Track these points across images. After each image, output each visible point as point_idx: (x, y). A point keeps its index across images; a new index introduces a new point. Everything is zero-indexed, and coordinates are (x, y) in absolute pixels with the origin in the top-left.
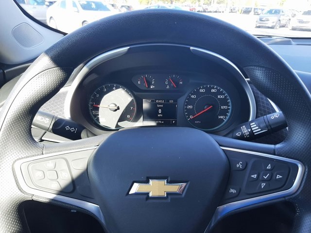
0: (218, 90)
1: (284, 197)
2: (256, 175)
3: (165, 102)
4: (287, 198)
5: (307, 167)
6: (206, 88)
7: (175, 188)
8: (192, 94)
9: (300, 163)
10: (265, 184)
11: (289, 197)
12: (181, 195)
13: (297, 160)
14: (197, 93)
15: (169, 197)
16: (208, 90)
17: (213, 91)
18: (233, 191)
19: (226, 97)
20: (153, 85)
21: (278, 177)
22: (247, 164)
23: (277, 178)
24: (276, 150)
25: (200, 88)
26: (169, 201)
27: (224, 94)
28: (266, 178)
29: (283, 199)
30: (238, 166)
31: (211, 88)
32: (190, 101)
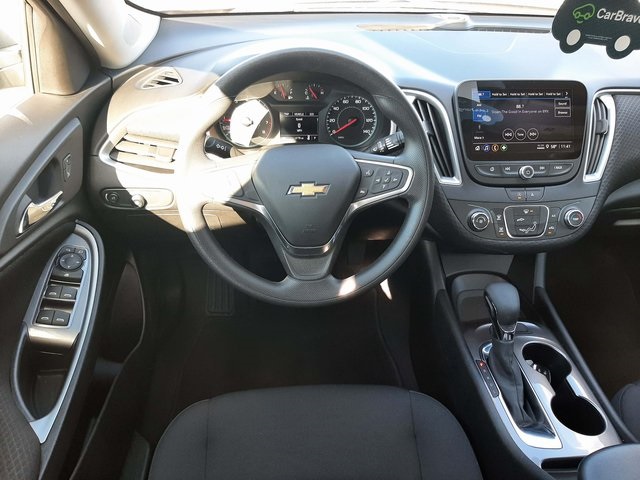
0: (363, 101)
2: (379, 180)
3: (304, 115)
5: (414, 172)
6: (350, 99)
7: (320, 189)
8: (335, 106)
10: (385, 186)
11: (401, 195)
13: (409, 167)
14: (340, 104)
16: (352, 102)
17: (357, 102)
18: (362, 192)
19: (371, 109)
20: (291, 95)
22: (373, 172)
23: (394, 180)
24: (395, 160)
25: (343, 99)
26: (317, 198)
27: (369, 106)
28: (386, 181)
30: (367, 173)
31: (355, 99)
32: (333, 114)
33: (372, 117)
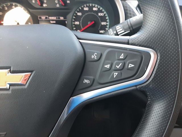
0: (99, 9)
1: (136, 86)
2: (109, 65)
3: (56, 18)
4: (138, 87)
5: (159, 55)
6: (89, 7)
8: (78, 12)
9: (152, 51)
10: (117, 73)
11: (140, 86)
12: (24, 85)
13: (150, 48)
14: (82, 11)
15: (11, 88)
16: (91, 8)
17: (94, 9)
18: (86, 81)
19: (105, 15)
20: (46, 3)
21: (131, 66)
22: (101, 55)
23: (129, 67)
24: (130, 40)
25: (84, 7)
26: (10, 92)
27: (103, 12)
28: (118, 67)
29: (134, 88)
30: (93, 57)
31: (93, 7)
32: (77, 18)
33: (105, 21)
